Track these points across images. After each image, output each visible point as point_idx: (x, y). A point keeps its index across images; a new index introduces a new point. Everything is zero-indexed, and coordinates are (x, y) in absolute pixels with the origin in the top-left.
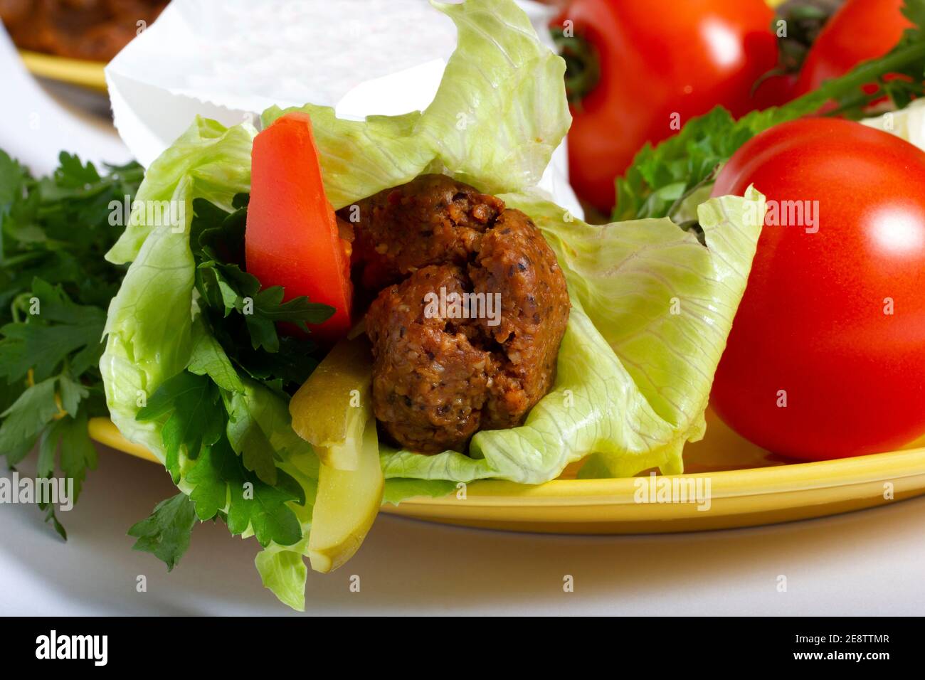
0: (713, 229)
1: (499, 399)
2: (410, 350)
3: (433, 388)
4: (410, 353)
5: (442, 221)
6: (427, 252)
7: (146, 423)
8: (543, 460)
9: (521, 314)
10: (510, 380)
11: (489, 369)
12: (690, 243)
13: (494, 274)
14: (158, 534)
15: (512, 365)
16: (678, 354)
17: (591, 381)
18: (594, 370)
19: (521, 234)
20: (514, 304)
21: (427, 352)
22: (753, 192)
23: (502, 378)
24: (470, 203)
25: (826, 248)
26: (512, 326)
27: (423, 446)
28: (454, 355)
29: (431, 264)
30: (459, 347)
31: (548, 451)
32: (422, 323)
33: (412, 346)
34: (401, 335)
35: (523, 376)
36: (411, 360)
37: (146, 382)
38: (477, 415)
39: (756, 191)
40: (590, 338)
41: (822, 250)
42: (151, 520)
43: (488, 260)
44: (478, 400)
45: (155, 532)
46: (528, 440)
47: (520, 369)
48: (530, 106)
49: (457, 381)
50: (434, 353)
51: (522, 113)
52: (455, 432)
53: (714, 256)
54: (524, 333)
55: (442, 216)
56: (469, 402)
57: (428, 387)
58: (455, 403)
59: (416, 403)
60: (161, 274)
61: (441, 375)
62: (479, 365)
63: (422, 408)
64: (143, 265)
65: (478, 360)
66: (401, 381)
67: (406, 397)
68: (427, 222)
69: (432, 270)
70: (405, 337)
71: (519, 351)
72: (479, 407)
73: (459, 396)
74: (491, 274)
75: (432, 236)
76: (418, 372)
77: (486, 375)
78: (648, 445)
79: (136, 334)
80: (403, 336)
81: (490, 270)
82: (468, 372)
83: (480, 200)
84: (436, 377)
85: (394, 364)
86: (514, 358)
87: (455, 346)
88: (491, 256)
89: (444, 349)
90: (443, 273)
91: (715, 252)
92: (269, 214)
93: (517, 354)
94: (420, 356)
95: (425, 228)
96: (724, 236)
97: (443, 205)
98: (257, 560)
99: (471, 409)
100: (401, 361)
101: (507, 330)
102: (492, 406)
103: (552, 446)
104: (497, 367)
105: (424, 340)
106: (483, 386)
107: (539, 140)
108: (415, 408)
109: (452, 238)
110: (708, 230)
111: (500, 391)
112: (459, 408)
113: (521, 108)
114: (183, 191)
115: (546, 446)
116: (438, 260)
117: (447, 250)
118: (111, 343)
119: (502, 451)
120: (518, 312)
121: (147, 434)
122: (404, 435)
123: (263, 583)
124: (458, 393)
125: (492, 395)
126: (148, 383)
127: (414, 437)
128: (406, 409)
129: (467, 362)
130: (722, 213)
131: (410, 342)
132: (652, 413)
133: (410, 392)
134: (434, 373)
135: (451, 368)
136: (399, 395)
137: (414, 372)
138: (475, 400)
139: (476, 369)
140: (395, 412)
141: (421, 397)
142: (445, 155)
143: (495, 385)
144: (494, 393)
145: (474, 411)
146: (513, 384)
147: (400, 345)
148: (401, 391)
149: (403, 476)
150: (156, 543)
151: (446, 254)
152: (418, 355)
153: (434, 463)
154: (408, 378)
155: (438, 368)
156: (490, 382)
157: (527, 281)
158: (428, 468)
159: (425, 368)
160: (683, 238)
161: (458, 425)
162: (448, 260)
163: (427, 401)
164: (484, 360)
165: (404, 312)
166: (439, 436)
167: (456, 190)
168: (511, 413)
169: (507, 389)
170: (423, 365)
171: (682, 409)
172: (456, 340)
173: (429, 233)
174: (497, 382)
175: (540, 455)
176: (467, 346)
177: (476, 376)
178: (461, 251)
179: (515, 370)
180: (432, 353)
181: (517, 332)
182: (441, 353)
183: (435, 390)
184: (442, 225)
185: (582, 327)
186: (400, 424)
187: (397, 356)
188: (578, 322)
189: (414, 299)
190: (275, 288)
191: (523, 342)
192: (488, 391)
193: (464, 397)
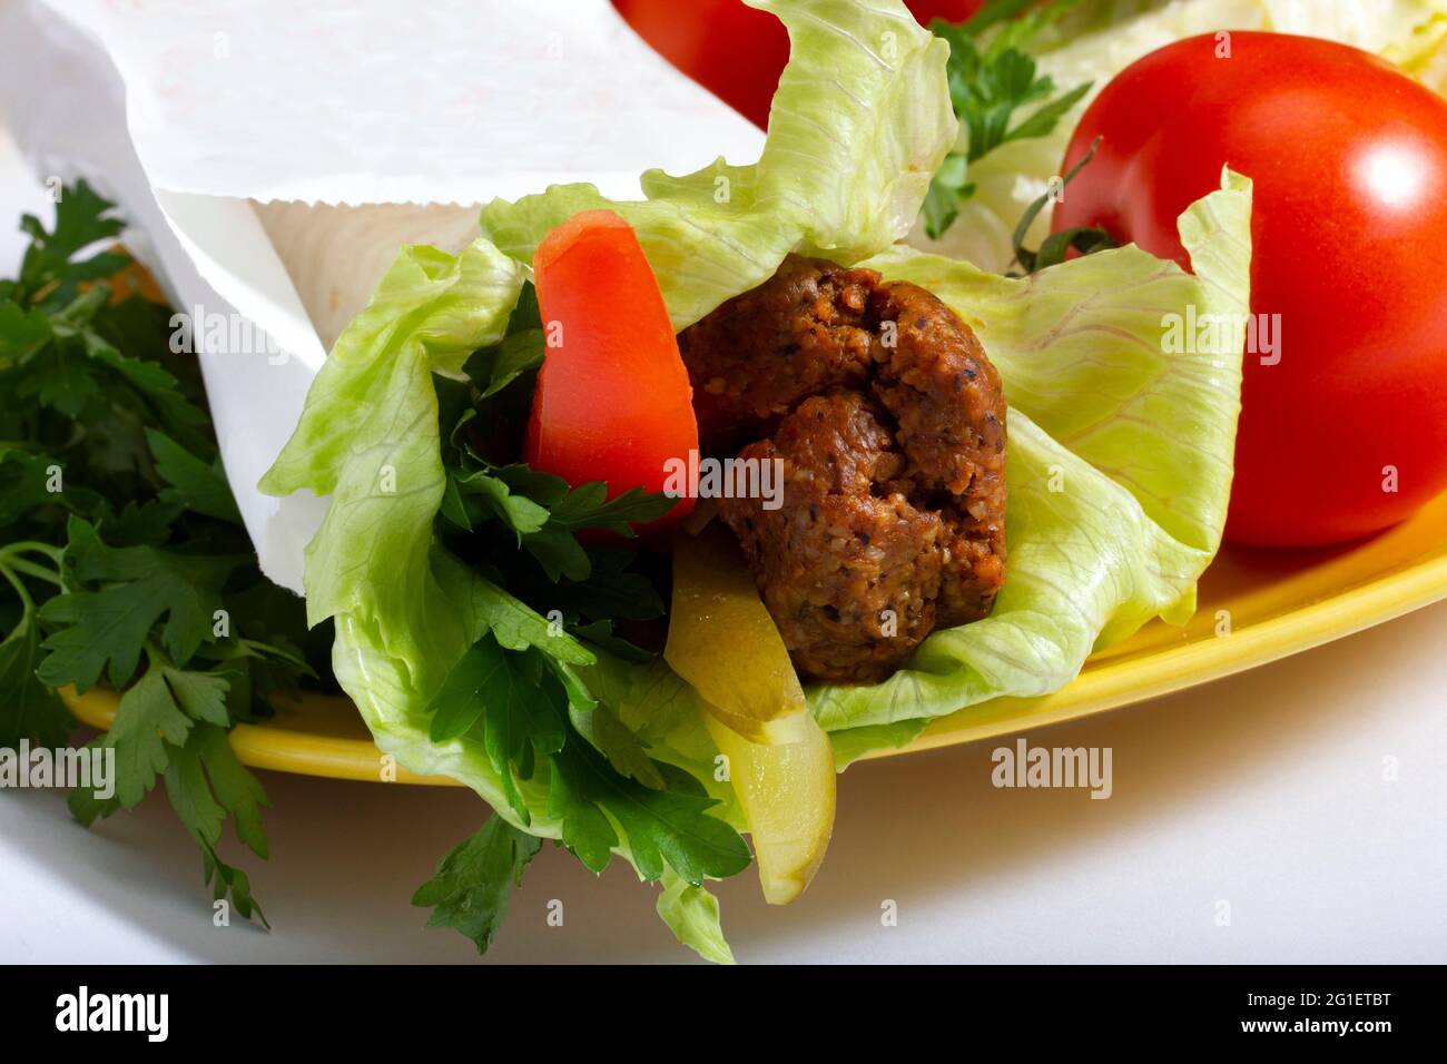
0: (1201, 247)
1: (963, 578)
2: (832, 537)
3: (872, 585)
4: (833, 542)
5: (810, 327)
6: (798, 377)
7: (448, 744)
8: (1066, 656)
9: (982, 443)
10: (975, 545)
11: (941, 536)
12: (1171, 274)
13: (930, 393)
14: (463, 898)
15: (974, 521)
16: (1187, 443)
17: (1084, 516)
18: (1082, 499)
19: (941, 322)
20: (968, 431)
21: (857, 535)
22: (1230, 177)
23: (964, 545)
24: (836, 287)
25: (1342, 241)
26: (971, 464)
27: (855, 672)
28: (895, 529)
29: (810, 395)
30: (899, 514)
31: (1069, 642)
32: (840, 493)
33: (834, 531)
34: (814, 518)
35: (992, 535)
36: (837, 553)
37: (409, 676)
38: (931, 608)
39: (1234, 174)
40: (1048, 448)
41: (1338, 245)
42: (445, 877)
43: (914, 372)
44: (932, 585)
45: (455, 894)
46: (1036, 632)
47: (987, 526)
48: (902, 121)
49: (901, 566)
50: (869, 533)
51: (891, 132)
52: (905, 642)
53: (1208, 286)
54: (987, 471)
55: (807, 320)
56: (918, 592)
57: (864, 586)
58: (901, 598)
59: (848, 613)
60: (400, 504)
61: (882, 563)
62: (930, 535)
63: (857, 618)
64: (369, 497)
65: (928, 526)
66: (819, 585)
67: (828, 608)
68: (787, 332)
69: (816, 405)
70: (822, 519)
71: (982, 498)
72: (933, 595)
73: (904, 587)
74: (924, 394)
75: (799, 352)
76: (849, 567)
77: (938, 544)
78: (1177, 588)
79: (376, 607)
80: (819, 519)
81: (920, 388)
82: (916, 548)
83: (849, 278)
84: (877, 568)
85: (807, 563)
86: (977, 511)
87: (894, 514)
88: (915, 366)
89: (882, 525)
90: (840, 406)
91: (1206, 279)
92: (583, 379)
93: (982, 503)
94: (848, 544)
95: (783, 341)
96: (1217, 253)
97: (808, 301)
98: (660, 907)
99: (922, 601)
100: (818, 558)
101: (964, 473)
102: (952, 589)
103: (1072, 632)
104: (954, 531)
105: (851, 519)
106: (939, 564)
107: (912, 168)
108: (845, 621)
109: (836, 350)
110: (1195, 251)
111: (963, 566)
112: (906, 603)
113: (890, 126)
114: (416, 370)
115: (1063, 634)
116: (819, 387)
117: (832, 370)
118: (345, 629)
119: (1003, 657)
120: (977, 442)
121: (456, 760)
122: (825, 664)
123: (678, 939)
124: (903, 583)
125: (950, 573)
126: (413, 677)
127: (842, 662)
128: (828, 625)
129: (914, 533)
130: (1210, 220)
131: (831, 525)
132: (1171, 541)
133: (836, 599)
134: (873, 563)
135: (894, 549)
136: (815, 607)
137: (843, 568)
138: (927, 585)
139: (926, 541)
140: (807, 633)
141: (855, 603)
142: (818, 226)
143: (955, 558)
144: (954, 569)
145: (927, 601)
146: (980, 549)
147: (817, 533)
148: (821, 601)
149: (844, 726)
150: (460, 910)
151: (830, 376)
152: (845, 542)
153: (895, 697)
154: (833, 579)
155: (876, 554)
156: (947, 554)
157: (982, 394)
158: (889, 706)
159: (858, 558)
160: (1161, 270)
161: (908, 630)
162: (836, 384)
163: (864, 606)
164: (934, 525)
165: (807, 482)
166: (881, 653)
167: (819, 275)
168: (984, 594)
169: (974, 560)
170: (856, 555)
171: (1208, 523)
172: (893, 507)
173: (794, 348)
174: (957, 552)
175: (1058, 650)
176: (907, 509)
177: (926, 551)
178: (856, 366)
179: (981, 528)
180: (864, 532)
181: (979, 471)
182: (879, 530)
183: (875, 588)
184: (813, 331)
185: (1027, 435)
186: (815, 648)
187: (811, 551)
188: (1019, 428)
189: (815, 458)
190: (590, 485)
191: (987, 484)
192: (945, 568)
193: (911, 586)
